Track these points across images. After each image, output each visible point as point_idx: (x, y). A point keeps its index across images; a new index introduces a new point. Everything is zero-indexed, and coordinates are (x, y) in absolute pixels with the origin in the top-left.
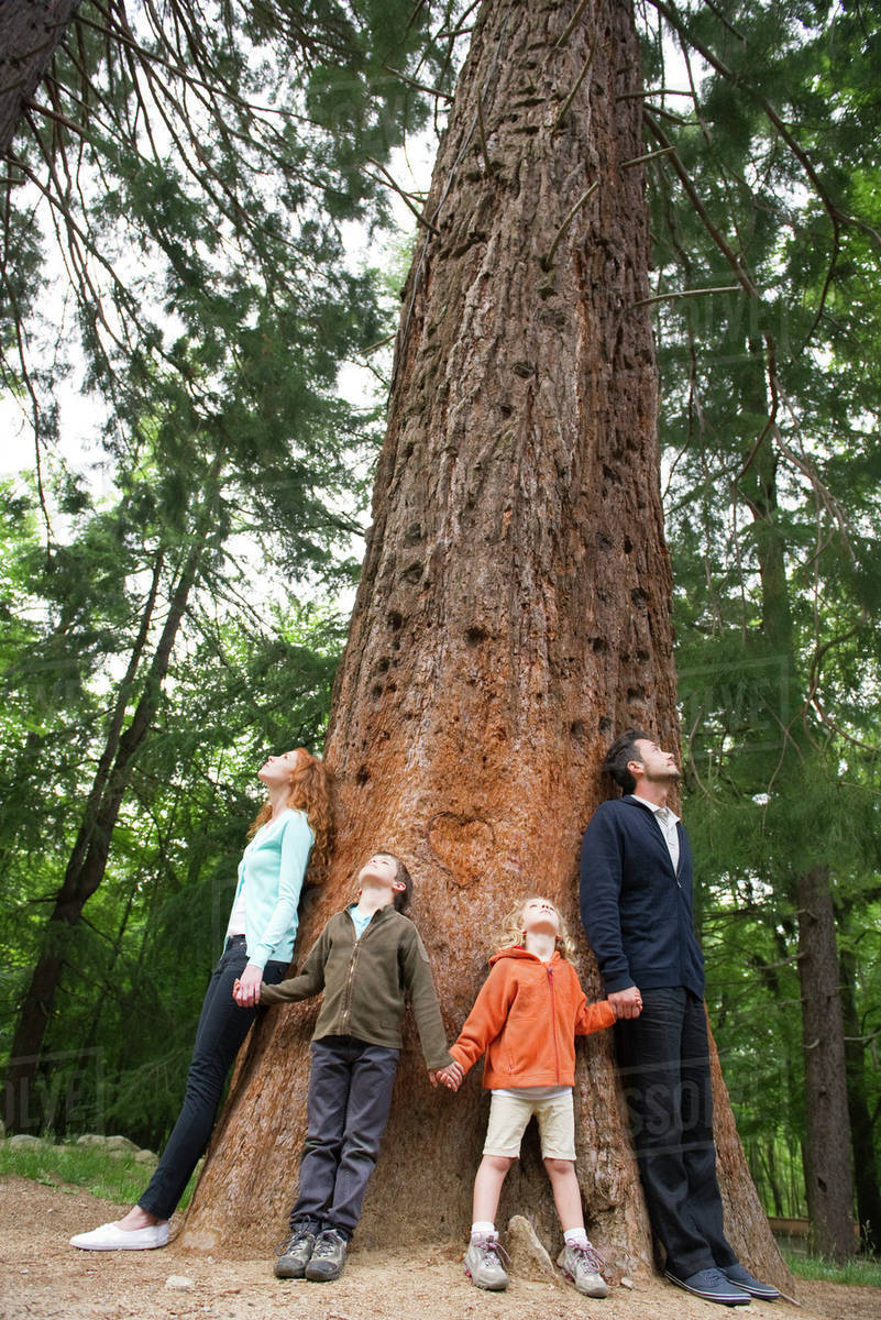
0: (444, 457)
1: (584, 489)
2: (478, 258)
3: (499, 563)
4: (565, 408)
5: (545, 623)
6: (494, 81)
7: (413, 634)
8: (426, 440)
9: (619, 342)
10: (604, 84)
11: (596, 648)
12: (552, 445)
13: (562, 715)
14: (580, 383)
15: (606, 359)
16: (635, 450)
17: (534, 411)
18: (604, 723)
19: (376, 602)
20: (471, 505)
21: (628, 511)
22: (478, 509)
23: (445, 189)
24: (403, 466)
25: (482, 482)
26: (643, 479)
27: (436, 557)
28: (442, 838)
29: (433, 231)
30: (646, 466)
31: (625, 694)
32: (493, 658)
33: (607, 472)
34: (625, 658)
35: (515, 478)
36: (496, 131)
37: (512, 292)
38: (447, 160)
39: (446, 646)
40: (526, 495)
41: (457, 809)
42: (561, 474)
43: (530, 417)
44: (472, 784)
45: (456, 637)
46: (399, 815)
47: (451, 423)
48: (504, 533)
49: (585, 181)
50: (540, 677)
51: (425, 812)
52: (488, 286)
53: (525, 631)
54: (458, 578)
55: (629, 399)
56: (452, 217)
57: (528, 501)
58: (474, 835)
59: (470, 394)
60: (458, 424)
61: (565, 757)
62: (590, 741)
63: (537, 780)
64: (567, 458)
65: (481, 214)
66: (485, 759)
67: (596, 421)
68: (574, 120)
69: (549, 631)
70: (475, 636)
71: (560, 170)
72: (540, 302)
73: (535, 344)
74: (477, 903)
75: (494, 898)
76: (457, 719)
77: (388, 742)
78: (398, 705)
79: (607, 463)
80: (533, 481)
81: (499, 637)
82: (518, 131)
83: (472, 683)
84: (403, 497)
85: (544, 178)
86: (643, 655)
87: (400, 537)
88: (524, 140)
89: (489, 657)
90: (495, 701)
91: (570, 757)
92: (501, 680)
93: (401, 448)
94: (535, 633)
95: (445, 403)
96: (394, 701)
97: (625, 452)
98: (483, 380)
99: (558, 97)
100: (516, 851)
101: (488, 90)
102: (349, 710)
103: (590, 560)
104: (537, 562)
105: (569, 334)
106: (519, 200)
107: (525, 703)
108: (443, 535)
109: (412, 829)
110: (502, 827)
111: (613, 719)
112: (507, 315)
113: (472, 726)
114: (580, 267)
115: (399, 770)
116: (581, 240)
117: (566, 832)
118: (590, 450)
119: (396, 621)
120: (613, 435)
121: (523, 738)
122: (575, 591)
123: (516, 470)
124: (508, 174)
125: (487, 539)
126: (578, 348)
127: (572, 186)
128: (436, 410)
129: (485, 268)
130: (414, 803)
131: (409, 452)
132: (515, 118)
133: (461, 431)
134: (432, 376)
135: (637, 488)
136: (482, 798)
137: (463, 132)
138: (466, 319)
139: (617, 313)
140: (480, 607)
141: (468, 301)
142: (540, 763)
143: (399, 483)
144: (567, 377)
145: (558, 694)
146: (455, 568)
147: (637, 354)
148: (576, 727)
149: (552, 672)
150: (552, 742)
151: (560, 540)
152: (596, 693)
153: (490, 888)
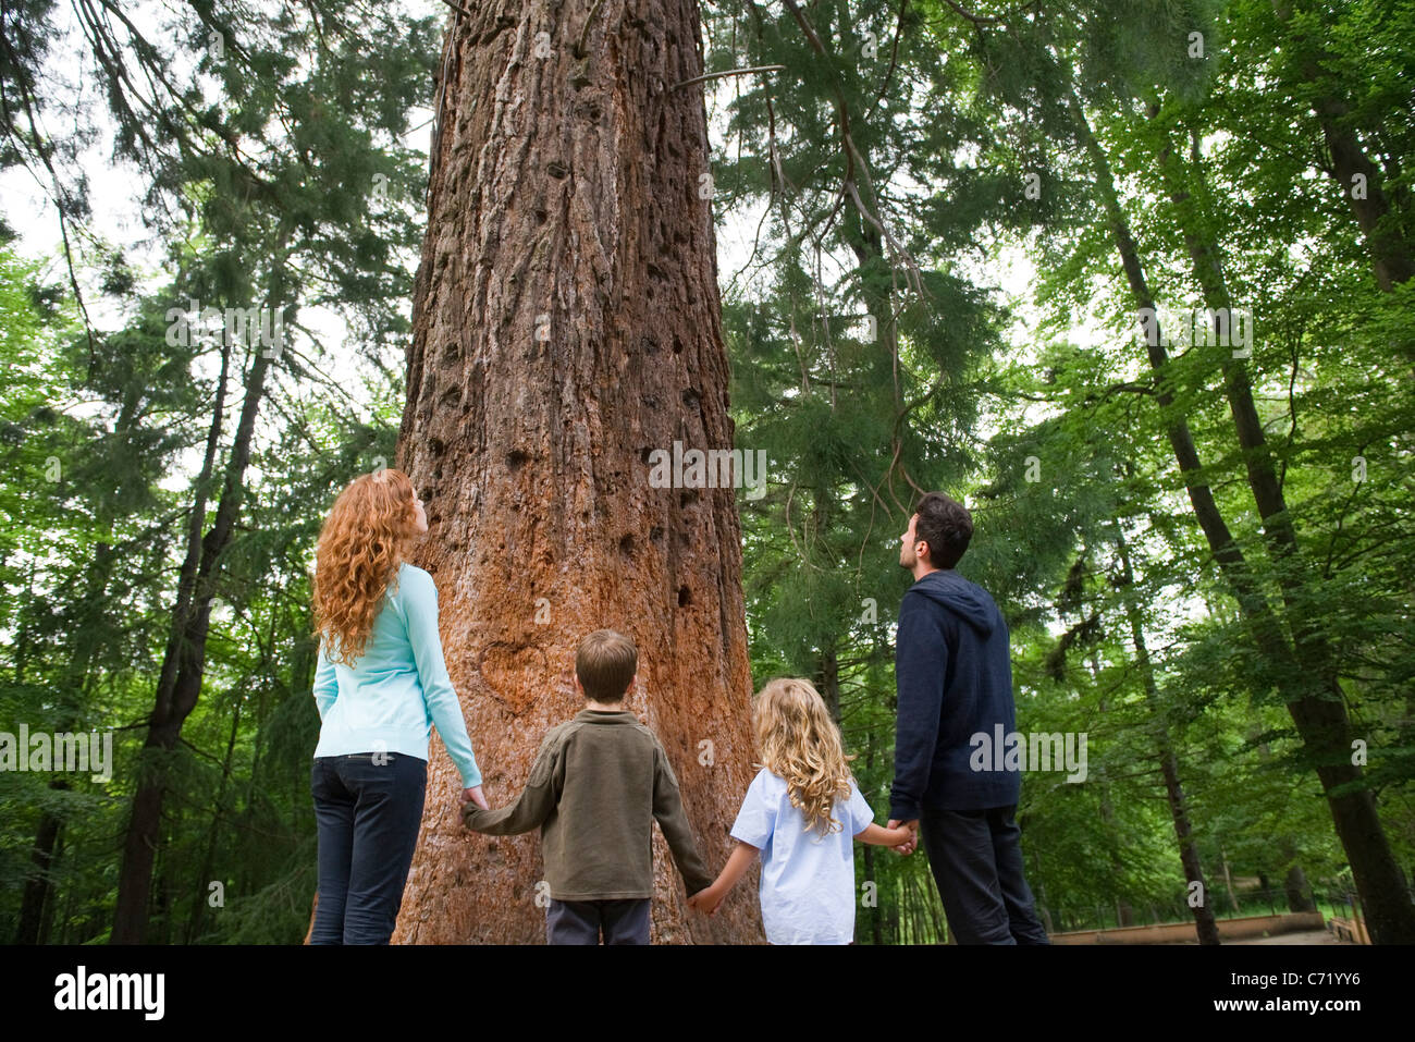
0: (479, 268)
1: (626, 293)
2: (506, 47)
3: (539, 381)
4: (603, 209)
5: (589, 439)
7: (455, 461)
8: (460, 251)
9: (662, 130)
11: (643, 459)
12: (588, 251)
13: (611, 531)
14: (619, 180)
15: (648, 149)
16: (683, 242)
17: (571, 215)
18: (657, 534)
19: (417, 427)
20: (508, 321)
21: (677, 310)
22: (515, 325)
24: (439, 278)
25: (518, 295)
26: (694, 271)
27: (477, 375)
28: (495, 668)
29: (461, 12)
30: (697, 258)
31: (678, 500)
32: (537, 481)
33: (652, 271)
35: (552, 289)
37: (543, 84)
39: (489, 471)
40: (564, 306)
41: (507, 638)
42: (600, 281)
43: (566, 221)
44: (521, 611)
45: (497, 462)
46: (451, 649)
47: (484, 232)
48: (542, 349)
50: (585, 496)
51: (476, 643)
52: (518, 78)
53: (568, 449)
54: (498, 399)
55: (676, 189)
57: (567, 313)
58: (527, 662)
59: (504, 198)
60: (491, 233)
61: (615, 573)
62: (640, 552)
63: (587, 600)
64: (606, 265)
66: (533, 585)
67: (637, 220)
69: (593, 446)
70: (517, 459)
72: (574, 94)
73: (569, 141)
74: (533, 728)
76: (503, 547)
78: (444, 537)
79: (652, 261)
80: (572, 291)
81: (542, 458)
83: (516, 508)
84: (439, 312)
87: (437, 357)
89: (532, 480)
90: (541, 525)
91: (620, 572)
92: (545, 503)
93: (437, 258)
94: (579, 450)
95: (477, 208)
96: (440, 532)
97: (673, 246)
98: (517, 182)
103: (634, 368)
104: (577, 377)
105: (605, 127)
107: (571, 523)
108: (481, 355)
109: (464, 662)
110: (554, 650)
111: (666, 526)
112: (538, 109)
113: (519, 553)
114: (615, 52)
115: (448, 603)
116: (615, 22)
118: (631, 251)
119: (438, 448)
120: (657, 230)
121: (571, 559)
122: (619, 403)
123: (552, 280)
125: (526, 356)
126: (617, 140)
128: (469, 218)
129: (514, 59)
130: (465, 635)
131: (444, 263)
133: (495, 241)
134: (464, 179)
135: (686, 282)
136: (532, 625)
138: (496, 117)
139: (658, 98)
140: (520, 429)
141: (498, 96)
142: (589, 583)
143: (436, 297)
144: (604, 175)
145: (605, 512)
146: (495, 389)
147: (684, 138)
148: (626, 543)
149: (598, 489)
150: (600, 560)
151: (602, 350)
152: (645, 504)
153: (545, 712)
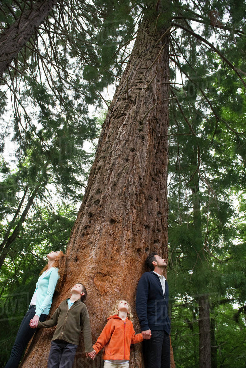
0: (109, 171)
1: (146, 183)
2: (123, 120)
3: (121, 201)
4: (143, 161)
5: (132, 219)
6: (132, 76)
7: (95, 219)
8: (104, 166)
9: (159, 145)
10: (160, 79)
11: (146, 228)
12: (138, 171)
13: (135, 246)
14: (147, 155)
15: (155, 149)
16: (161, 174)
17: (134, 161)
18: (147, 249)
19: (86, 209)
20: (115, 185)
21: (158, 190)
22: (117, 186)
23: (116, 101)
24: (97, 172)
25: (118, 179)
26: (162, 182)
27: (105, 197)
28: (97, 280)
29: (112, 111)
30: (164, 178)
31: (153, 241)
32: (117, 228)
33: (153, 179)
34: (154, 231)
35: (128, 178)
36: (131, 88)
37: (131, 129)
38: (118, 94)
39: (104, 223)
40: (130, 183)
41: (102, 272)
42: (140, 179)
44: (107, 264)
45: (107, 221)
46: (86, 272)
47: (112, 162)
48: (123, 193)
49: (153, 103)
50: (130, 235)
51: (93, 272)
52: (125, 127)
53: (127, 221)
54: (109, 205)
55: (160, 160)
56: (117, 108)
57: (131, 185)
58: (107, 280)
59: (118, 154)
60: (113, 162)
62: (142, 254)
63: (126, 265)
64: (142, 175)
65: (125, 109)
66: (112, 257)
67: (151, 165)
68: (151, 88)
69: (133, 222)
70: (113, 221)
71: (147, 100)
72: (139, 133)
73: (136, 143)
74: (106, 300)
75: (111, 299)
76: (105, 245)
77: (84, 250)
78: (89, 239)
79: (153, 177)
80: (132, 180)
81: (119, 222)
82: (137, 89)
83: (110, 235)
84: (96, 180)
85: (142, 101)
86: (159, 231)
87: (94, 191)
88: (138, 91)
89: (116, 228)
90: (116, 241)
91: (136, 258)
92: (118, 234)
93: (97, 167)
94: (129, 222)
95: (111, 156)
96: (88, 238)
97: (158, 174)
98: (122, 151)
99: (148, 82)
100: (118, 286)
101: (130, 78)
102: (75, 239)
103: (146, 203)
104: (132, 202)
105: (145, 142)
106: (135, 106)
107: (125, 242)
108: (106, 192)
109: (89, 277)
110: (115, 278)
111: (149, 248)
112: (129, 135)
113: (109, 247)
114: (150, 125)
115: (87, 259)
116: (151, 118)
117: (133, 281)
118: (149, 173)
119: (91, 215)
120: (155, 169)
121: (124, 252)
122: (141, 211)
123: (128, 176)
124: (133, 99)
125: (118, 194)
126: (148, 145)
127: (149, 104)
128: (108, 158)
129: (125, 122)
130: (90, 269)
131: (99, 168)
132: (136, 86)
133: (114, 164)
134: (108, 149)
135: (161, 184)
136: (110, 269)
137: (122, 87)
138: (118, 135)
139: (159, 137)
140: (114, 213)
141: (120, 130)
142: (128, 260)
143: (96, 177)
144: (144, 153)
145: (134, 240)
146: (109, 202)
147: (163, 148)
148: (139, 250)
149: (133, 234)
150: (131, 254)
151: (138, 196)
152: (145, 240)
153: (110, 296)
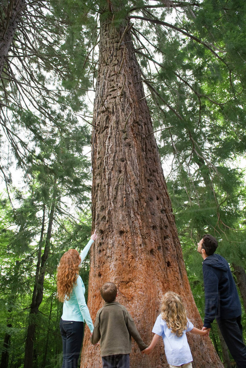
0: (107, 186)
1: (143, 187)
2: (107, 133)
3: (125, 212)
4: (134, 168)
5: (139, 225)
6: (104, 86)
7: (106, 235)
8: (102, 183)
9: (146, 146)
10: (131, 81)
11: (153, 229)
12: (132, 179)
13: (147, 249)
14: (137, 160)
15: (143, 151)
16: (155, 172)
17: (127, 170)
18: (159, 248)
19: (96, 227)
20: (115, 198)
21: (156, 189)
22: (117, 199)
23: (97, 115)
24: (97, 190)
25: (117, 192)
26: (159, 179)
27: (109, 213)
28: (122, 288)
29: (95, 127)
30: (159, 175)
31: (163, 238)
33: (148, 180)
34: (161, 229)
35: (125, 189)
36: (106, 99)
37: (117, 140)
38: (96, 108)
39: (115, 236)
40: (128, 193)
41: (124, 280)
42: (136, 185)
43: (126, 172)
44: (127, 272)
45: (117, 234)
47: (107, 178)
48: (124, 204)
49: (130, 108)
50: (140, 240)
52: (111, 140)
53: (134, 229)
54: (115, 218)
55: (151, 159)
56: (99, 123)
57: (129, 194)
58: (130, 286)
59: (111, 168)
60: (109, 177)
61: (150, 260)
62: (156, 253)
63: (144, 268)
64: (137, 181)
65: (106, 121)
66: (129, 265)
67: (143, 169)
68: (125, 93)
69: (140, 227)
70: (121, 233)
71: (123, 106)
72: (124, 141)
73: (125, 153)
74: (134, 304)
75: (138, 302)
76: (121, 256)
77: (104, 265)
78: (106, 255)
79: (148, 178)
80: (130, 189)
81: (128, 232)
82: (112, 98)
83: (123, 245)
84: (98, 198)
85: (120, 109)
86: (166, 227)
87: (99, 209)
88: (113, 100)
89: (126, 238)
90: (129, 249)
91: (151, 259)
92: (130, 243)
93: (96, 185)
94: (137, 229)
95: (105, 172)
96: (104, 254)
97: (153, 174)
98: (113, 164)
99: (120, 88)
100: (141, 288)
101: (103, 89)
102: (94, 257)
103: (148, 205)
104: (134, 210)
105: (133, 148)
106: (115, 116)
107: (137, 248)
108: (110, 207)
110: (137, 282)
111: (161, 246)
112: (116, 146)
113: (124, 257)
114: (132, 129)
115: (109, 272)
116: (131, 123)
117: (154, 280)
118: (143, 177)
119: (102, 232)
120: (148, 170)
121: (138, 257)
122: (145, 215)
123: (125, 187)
124: (111, 110)
125: (121, 206)
126: (136, 150)
127: (127, 110)
128: (103, 174)
129: (109, 136)
130: (114, 280)
131: (98, 186)
132: (111, 95)
133: (110, 179)
134: (101, 165)
135: (157, 182)
136: (130, 276)
137: (99, 100)
138: (106, 150)
139: (144, 139)
140: (121, 225)
141: (106, 145)
142: (144, 263)
143: (97, 194)
144: (134, 159)
145: (145, 243)
146: (114, 215)
147: (151, 147)
148: (152, 251)
149: (143, 238)
150: (146, 257)
151: (139, 202)
152: (155, 240)
153: (136, 299)
